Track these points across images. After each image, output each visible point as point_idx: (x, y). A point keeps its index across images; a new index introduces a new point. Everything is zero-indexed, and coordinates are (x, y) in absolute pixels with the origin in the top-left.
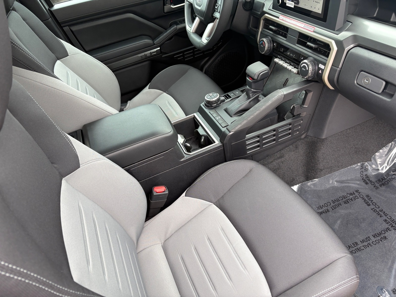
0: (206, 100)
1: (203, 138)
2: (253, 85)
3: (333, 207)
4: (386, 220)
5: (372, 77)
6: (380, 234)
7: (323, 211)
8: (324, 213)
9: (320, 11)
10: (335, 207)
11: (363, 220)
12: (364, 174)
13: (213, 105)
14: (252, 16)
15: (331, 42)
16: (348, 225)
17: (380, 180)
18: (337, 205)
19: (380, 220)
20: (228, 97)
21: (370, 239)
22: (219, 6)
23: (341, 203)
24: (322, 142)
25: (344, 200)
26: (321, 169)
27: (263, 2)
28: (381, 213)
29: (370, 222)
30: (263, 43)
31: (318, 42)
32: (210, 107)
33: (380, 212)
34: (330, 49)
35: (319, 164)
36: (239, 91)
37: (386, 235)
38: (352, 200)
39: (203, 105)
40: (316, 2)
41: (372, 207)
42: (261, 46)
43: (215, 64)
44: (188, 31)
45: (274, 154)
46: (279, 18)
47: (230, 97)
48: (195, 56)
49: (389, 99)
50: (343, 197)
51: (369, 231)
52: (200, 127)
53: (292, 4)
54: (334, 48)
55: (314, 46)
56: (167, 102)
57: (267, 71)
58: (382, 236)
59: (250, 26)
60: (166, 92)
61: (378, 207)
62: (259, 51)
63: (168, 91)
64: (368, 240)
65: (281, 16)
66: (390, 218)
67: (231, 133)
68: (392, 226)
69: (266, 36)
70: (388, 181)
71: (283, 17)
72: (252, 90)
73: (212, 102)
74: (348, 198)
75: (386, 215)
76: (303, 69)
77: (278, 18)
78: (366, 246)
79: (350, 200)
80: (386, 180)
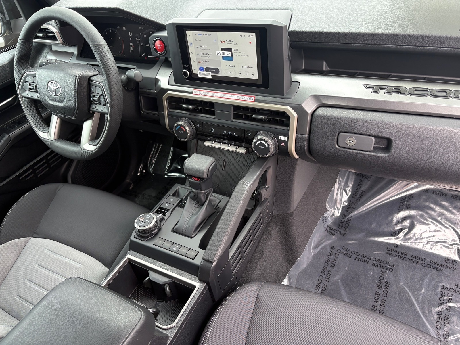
0: (140, 230)
1: (167, 286)
2: (203, 186)
3: (327, 278)
4: (374, 264)
5: (356, 136)
6: (381, 282)
7: (322, 290)
8: (324, 291)
9: (256, 77)
10: (328, 278)
11: (358, 276)
12: (326, 226)
13: (153, 233)
14: (142, 97)
15: (288, 109)
16: (352, 290)
17: (340, 225)
18: (329, 274)
19: (369, 266)
20: (162, 211)
21: (380, 294)
22: (102, 97)
23: (330, 270)
24: (292, 216)
25: (329, 264)
26: (300, 246)
27: (154, 77)
28: (366, 259)
29: (364, 274)
30: (181, 128)
31: (260, 111)
32: (149, 236)
33: (364, 259)
34: (288, 118)
35: (297, 241)
36: (171, 196)
37: (385, 280)
38: (336, 260)
39: (135, 238)
40: (245, 67)
41: (354, 256)
42: (179, 132)
43: (82, 166)
44: (43, 139)
45: (253, 255)
46: (194, 93)
47: (168, 210)
48: (52, 166)
49: (385, 154)
50: (327, 262)
51: (371, 285)
52: (151, 273)
53: (209, 75)
54: (294, 115)
55: (264, 117)
56: (47, 252)
57: (214, 163)
58: (384, 283)
59: (143, 110)
60: (34, 236)
61: (358, 254)
62: (178, 138)
63: (37, 234)
64: (378, 295)
65: (194, 91)
66: (374, 260)
67: (214, 264)
68: (383, 267)
69: (179, 118)
70: (347, 222)
71: (199, 91)
72: (203, 192)
73: (150, 229)
74: (331, 260)
75: (370, 258)
76: (260, 147)
77: (192, 93)
78: (382, 304)
79: (334, 261)
80: (345, 222)
